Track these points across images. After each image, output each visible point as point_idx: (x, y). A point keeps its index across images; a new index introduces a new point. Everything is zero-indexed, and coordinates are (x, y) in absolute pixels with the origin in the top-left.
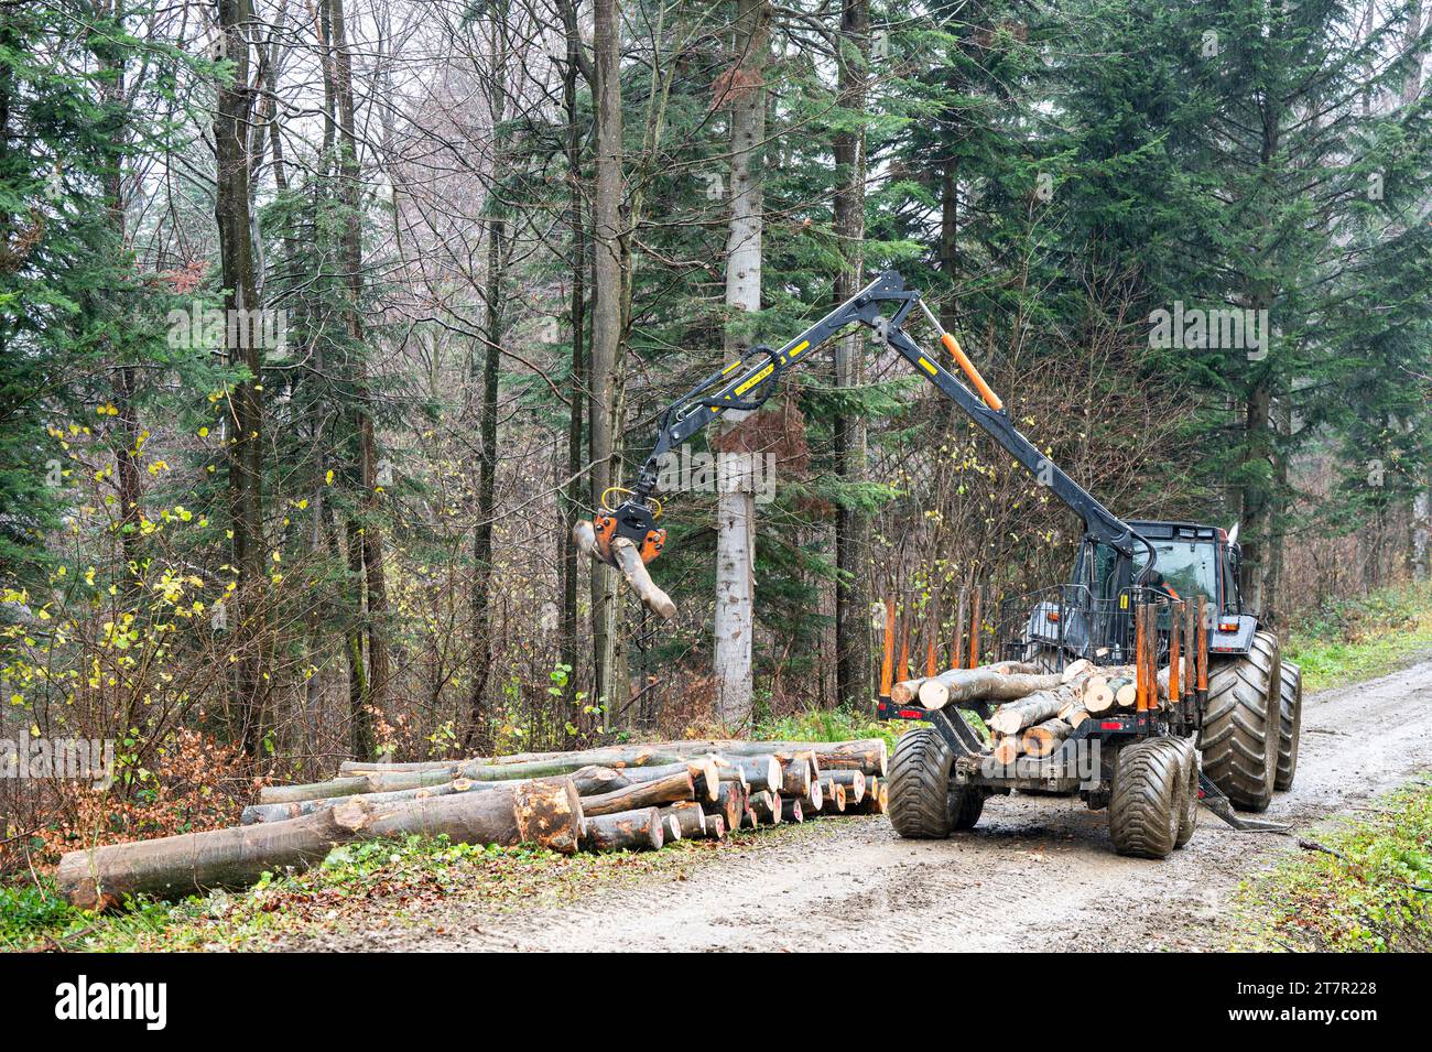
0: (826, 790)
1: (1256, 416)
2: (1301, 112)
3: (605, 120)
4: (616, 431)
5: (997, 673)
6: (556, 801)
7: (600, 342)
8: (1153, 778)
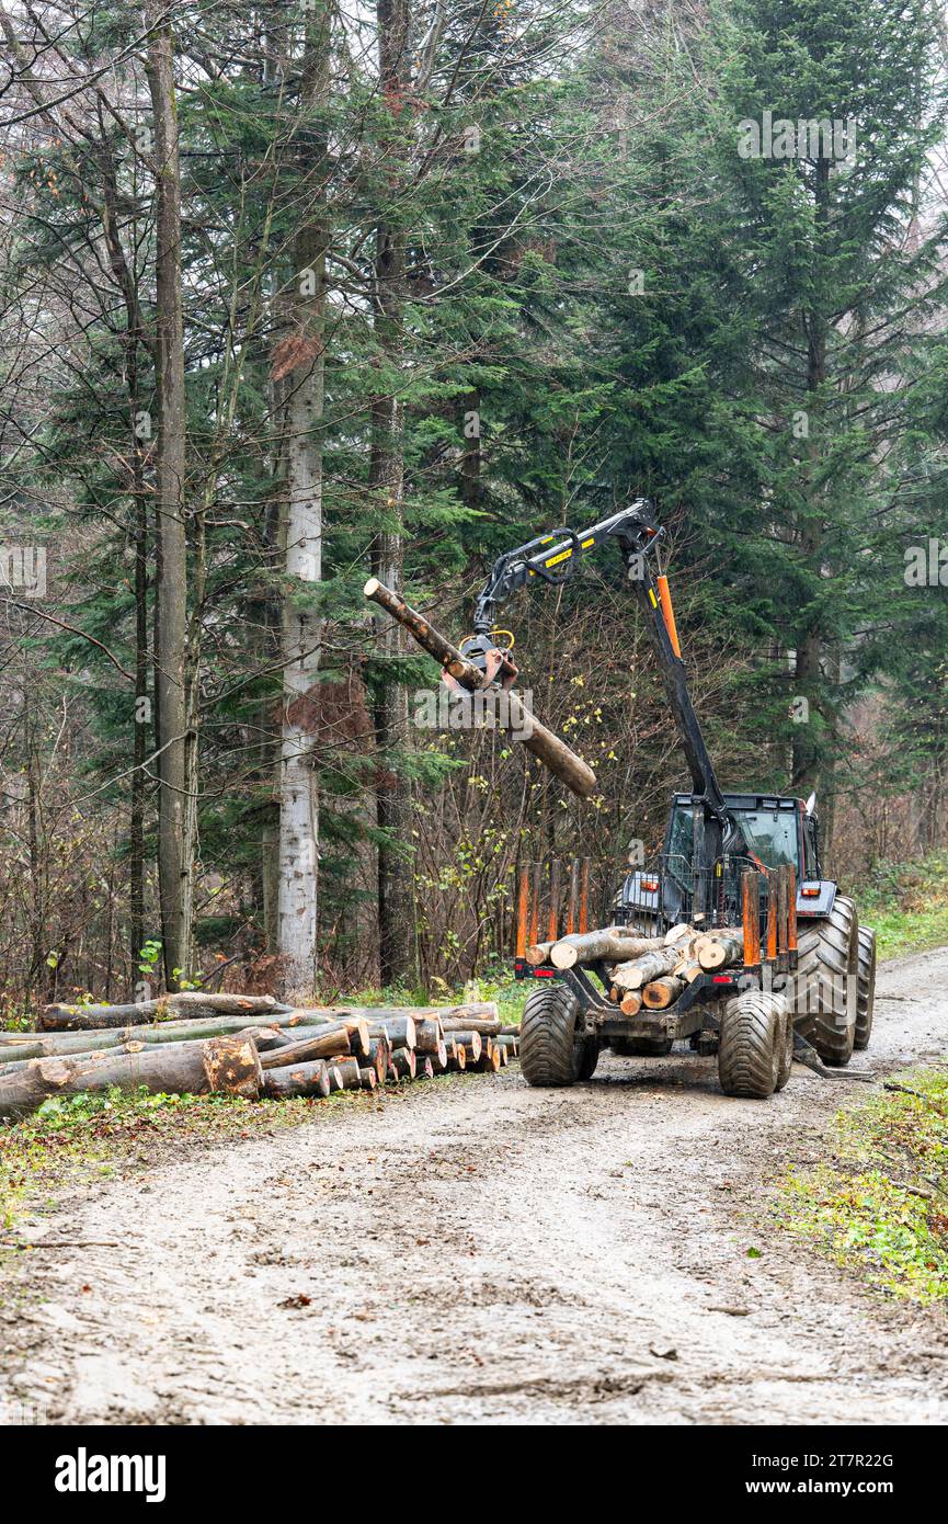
0: (449, 1049)
1: (805, 663)
2: (846, 325)
3: (170, 391)
4: (191, 708)
5: (610, 936)
6: (241, 1054)
7: (167, 616)
8: (757, 1026)
